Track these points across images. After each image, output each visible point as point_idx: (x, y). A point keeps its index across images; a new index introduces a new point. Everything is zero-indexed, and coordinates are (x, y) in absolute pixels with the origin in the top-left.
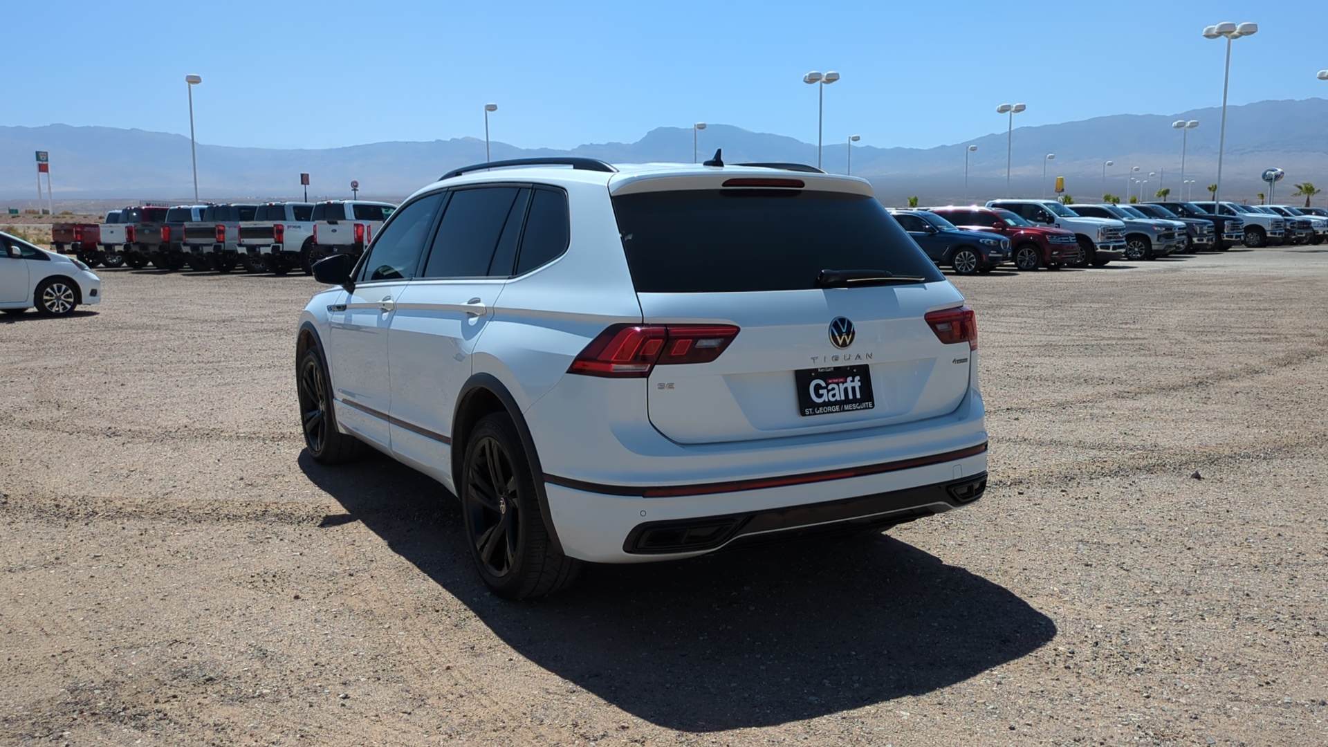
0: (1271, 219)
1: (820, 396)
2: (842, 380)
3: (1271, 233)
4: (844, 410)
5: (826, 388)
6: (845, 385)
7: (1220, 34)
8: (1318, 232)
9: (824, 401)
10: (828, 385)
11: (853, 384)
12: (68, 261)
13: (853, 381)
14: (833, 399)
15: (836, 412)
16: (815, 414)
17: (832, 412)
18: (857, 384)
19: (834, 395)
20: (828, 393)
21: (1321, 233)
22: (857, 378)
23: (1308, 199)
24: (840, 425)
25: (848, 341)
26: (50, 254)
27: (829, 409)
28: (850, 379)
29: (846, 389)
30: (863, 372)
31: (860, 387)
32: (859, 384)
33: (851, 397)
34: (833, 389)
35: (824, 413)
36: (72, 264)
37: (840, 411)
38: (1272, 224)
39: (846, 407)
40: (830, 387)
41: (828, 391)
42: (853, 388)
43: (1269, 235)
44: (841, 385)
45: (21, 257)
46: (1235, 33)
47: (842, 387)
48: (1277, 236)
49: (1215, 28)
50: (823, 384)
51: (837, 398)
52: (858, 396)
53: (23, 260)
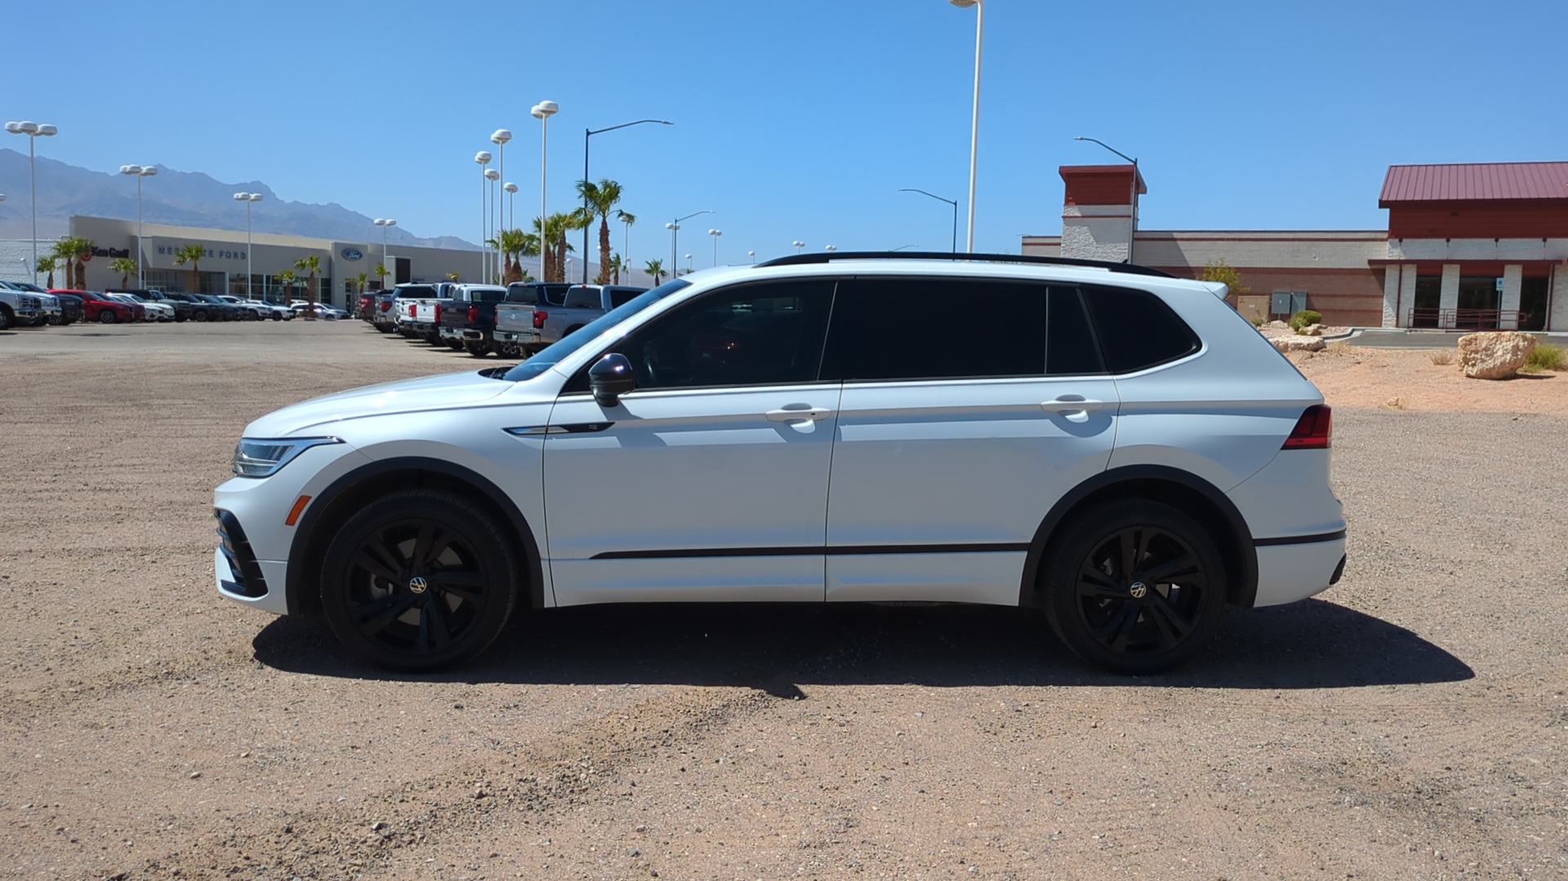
0: (18, 295)
3: (20, 313)
7: (22, 130)
8: (45, 312)
21: (49, 313)
23: (51, 275)
38: (20, 302)
43: (17, 314)
46: (37, 132)
48: (27, 316)
49: (19, 125)
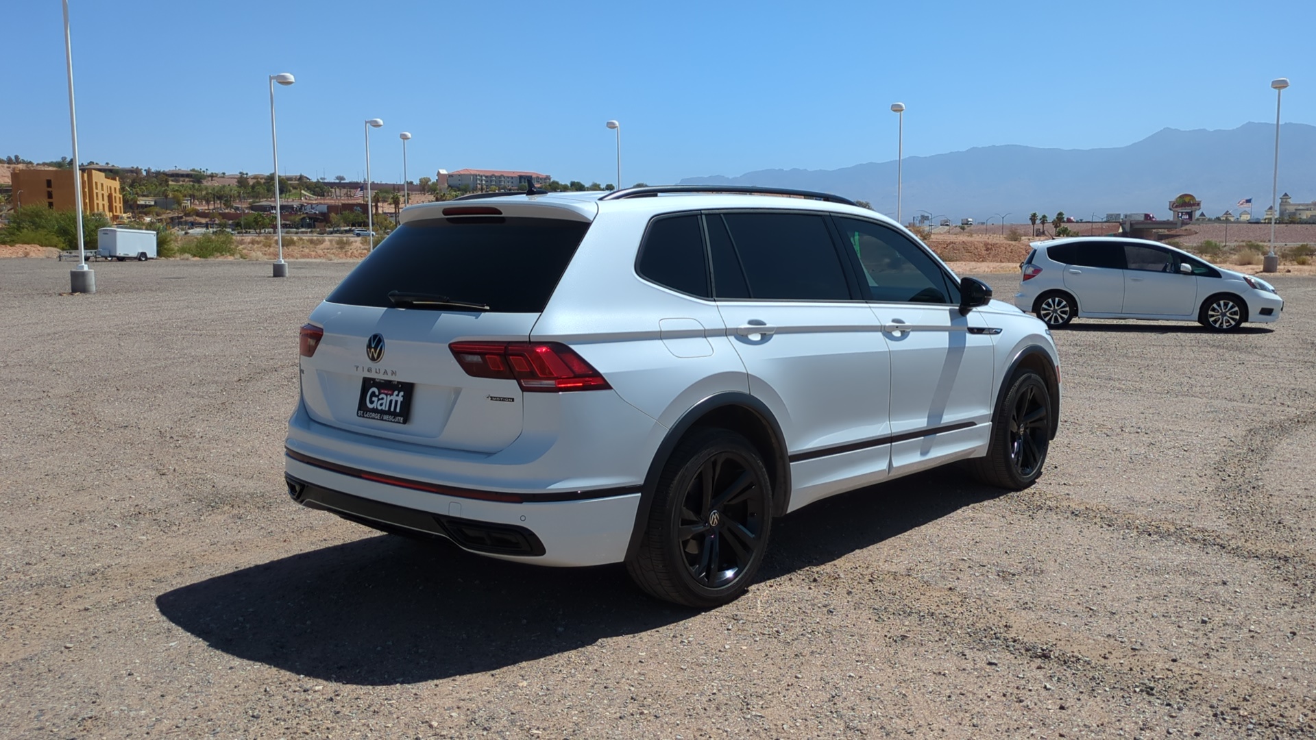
1: (372, 402)
2: (390, 392)
4: (382, 420)
5: (377, 396)
6: (392, 397)
9: (374, 408)
10: (380, 394)
11: (397, 398)
12: (1240, 280)
13: (398, 395)
14: (379, 408)
15: (377, 419)
16: (364, 417)
17: (374, 419)
18: (400, 399)
19: (381, 405)
20: (378, 401)
22: (402, 393)
24: (376, 431)
25: (376, 356)
26: (1222, 272)
27: (373, 415)
28: (396, 393)
29: (391, 401)
30: (408, 389)
31: (401, 402)
32: (402, 399)
33: (392, 409)
34: (382, 399)
35: (369, 418)
36: (1245, 282)
37: (380, 420)
39: (386, 417)
40: (380, 397)
41: (379, 400)
42: (396, 402)
44: (389, 396)
45: (1192, 273)
47: (389, 398)
50: (377, 393)
51: (383, 407)
52: (398, 410)
53: (1194, 277)
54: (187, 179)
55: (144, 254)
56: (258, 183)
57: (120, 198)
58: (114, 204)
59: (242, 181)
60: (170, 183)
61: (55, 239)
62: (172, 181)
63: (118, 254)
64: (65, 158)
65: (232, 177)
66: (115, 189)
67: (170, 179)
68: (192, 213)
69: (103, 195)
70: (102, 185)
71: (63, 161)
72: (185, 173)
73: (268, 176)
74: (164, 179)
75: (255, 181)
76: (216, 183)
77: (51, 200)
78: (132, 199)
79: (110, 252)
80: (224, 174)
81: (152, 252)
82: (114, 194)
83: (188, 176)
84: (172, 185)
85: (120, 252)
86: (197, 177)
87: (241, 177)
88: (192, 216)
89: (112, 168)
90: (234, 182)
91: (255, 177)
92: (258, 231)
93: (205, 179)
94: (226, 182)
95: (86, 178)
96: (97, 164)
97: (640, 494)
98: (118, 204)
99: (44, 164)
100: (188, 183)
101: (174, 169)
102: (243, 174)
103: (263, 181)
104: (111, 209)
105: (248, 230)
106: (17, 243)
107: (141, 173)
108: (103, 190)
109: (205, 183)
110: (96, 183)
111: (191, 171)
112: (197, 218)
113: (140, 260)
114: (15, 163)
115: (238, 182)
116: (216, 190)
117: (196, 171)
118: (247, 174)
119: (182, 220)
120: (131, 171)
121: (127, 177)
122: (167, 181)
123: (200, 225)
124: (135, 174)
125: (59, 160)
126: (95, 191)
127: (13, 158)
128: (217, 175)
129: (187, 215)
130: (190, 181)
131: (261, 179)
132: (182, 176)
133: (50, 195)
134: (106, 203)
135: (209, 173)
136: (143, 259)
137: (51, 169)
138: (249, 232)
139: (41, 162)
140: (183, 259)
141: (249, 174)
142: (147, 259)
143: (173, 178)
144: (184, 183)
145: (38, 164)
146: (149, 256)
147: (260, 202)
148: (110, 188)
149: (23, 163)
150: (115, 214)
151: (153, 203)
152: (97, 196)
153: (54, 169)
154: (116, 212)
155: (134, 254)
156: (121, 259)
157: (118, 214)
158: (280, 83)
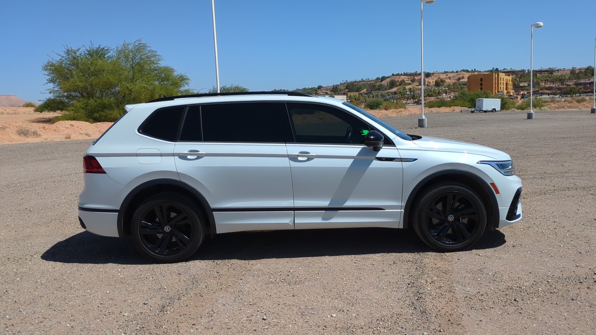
54: (546, 73)
55: (495, 109)
56: (581, 72)
57: (511, 84)
58: (508, 87)
59: (573, 71)
60: (538, 75)
61: (467, 103)
62: (539, 74)
63: (483, 110)
64: (494, 68)
65: (568, 70)
66: (509, 80)
67: (538, 73)
68: (543, 89)
69: (503, 83)
70: (503, 79)
71: (493, 69)
72: (545, 70)
73: (586, 68)
74: (535, 74)
75: (579, 71)
76: (560, 74)
77: (481, 87)
78: (517, 84)
79: (480, 109)
80: (564, 69)
81: (498, 108)
82: (508, 82)
83: (546, 71)
84: (539, 76)
85: (484, 109)
86: (551, 72)
87: (572, 70)
88: (543, 90)
89: (513, 70)
90: (569, 72)
91: (580, 69)
92: (572, 95)
93: (555, 72)
94: (564, 73)
95: (496, 76)
96: (507, 69)
97: (118, 213)
98: (510, 87)
99: (485, 71)
100: (546, 74)
101: (540, 68)
102: (574, 68)
103: (583, 71)
104: (506, 89)
105: (567, 95)
106: (452, 106)
107: (525, 72)
108: (503, 81)
109: (555, 74)
110: (501, 78)
111: (548, 69)
112: (546, 91)
113: (493, 112)
114: (474, 72)
115: (571, 72)
116: (558, 77)
117: (551, 69)
118: (576, 68)
119: (539, 92)
120: (521, 71)
121: (519, 74)
122: (536, 74)
123: (546, 94)
124: (522, 72)
125: (491, 69)
126: (500, 81)
127: (474, 70)
128: (560, 70)
129: (541, 89)
130: (547, 74)
131: (583, 69)
132: (544, 71)
133: (481, 85)
134: (505, 87)
135: (557, 69)
136: (494, 111)
137: (487, 73)
138: (568, 96)
139: (484, 71)
140: (512, 111)
141: (577, 68)
142: (496, 111)
143: (539, 73)
144: (544, 75)
145: (483, 72)
146: (497, 110)
147: (580, 81)
148: (507, 80)
149: (477, 72)
150: (508, 91)
151: (527, 85)
152: (501, 84)
153: (489, 73)
154: (509, 90)
155: (490, 109)
156: (485, 112)
157: (510, 91)
158: (536, 27)
